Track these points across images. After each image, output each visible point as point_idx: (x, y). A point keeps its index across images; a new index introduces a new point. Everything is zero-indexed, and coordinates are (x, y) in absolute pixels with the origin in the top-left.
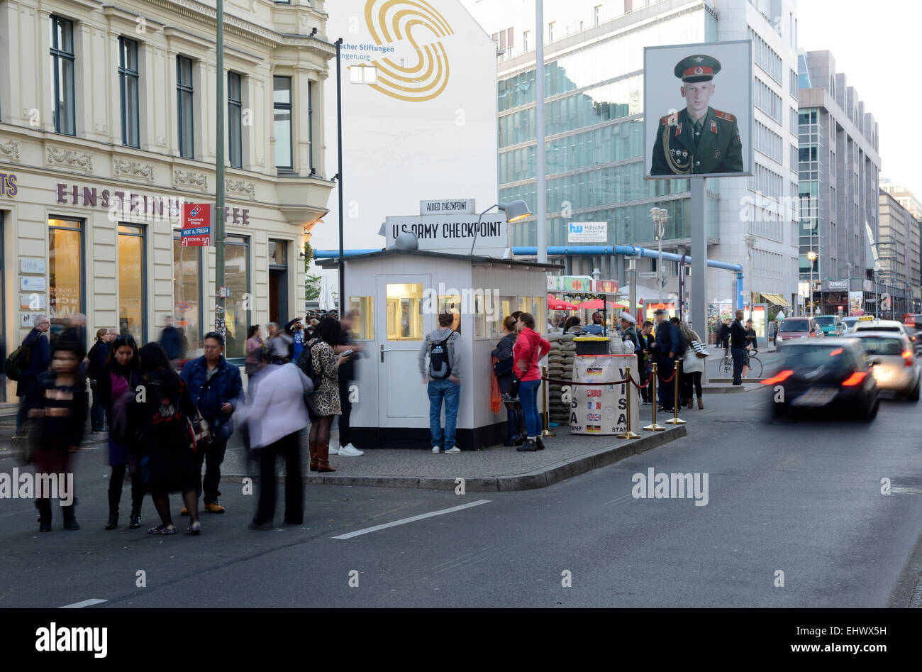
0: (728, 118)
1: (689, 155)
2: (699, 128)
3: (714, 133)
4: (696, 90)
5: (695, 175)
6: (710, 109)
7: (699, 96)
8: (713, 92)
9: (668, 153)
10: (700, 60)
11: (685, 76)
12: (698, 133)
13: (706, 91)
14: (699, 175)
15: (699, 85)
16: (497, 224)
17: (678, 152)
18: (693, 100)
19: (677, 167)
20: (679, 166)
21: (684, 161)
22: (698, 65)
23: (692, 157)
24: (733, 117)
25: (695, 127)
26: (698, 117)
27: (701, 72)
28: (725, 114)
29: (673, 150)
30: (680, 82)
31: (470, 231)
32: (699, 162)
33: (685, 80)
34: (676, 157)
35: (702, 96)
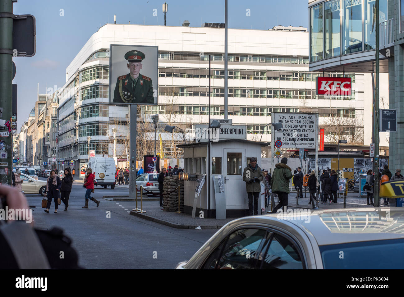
0: (148, 79)
1: (131, 95)
2: (135, 83)
3: (142, 85)
4: (134, 66)
5: (133, 104)
6: (140, 75)
7: (135, 69)
8: (142, 67)
9: (121, 93)
10: (136, 53)
11: (129, 59)
12: (135, 85)
13: (138, 67)
14: (135, 104)
15: (136, 64)
16: (242, 130)
17: (126, 93)
18: (133, 70)
19: (125, 100)
20: (126, 99)
21: (129, 97)
22: (135, 55)
23: (132, 95)
24: (150, 79)
25: (134, 82)
26: (135, 78)
27: (136, 58)
28: (147, 77)
29: (124, 92)
30: (127, 62)
31: (231, 132)
32: (135, 98)
33: (129, 61)
34: (125, 95)
35: (137, 69)
